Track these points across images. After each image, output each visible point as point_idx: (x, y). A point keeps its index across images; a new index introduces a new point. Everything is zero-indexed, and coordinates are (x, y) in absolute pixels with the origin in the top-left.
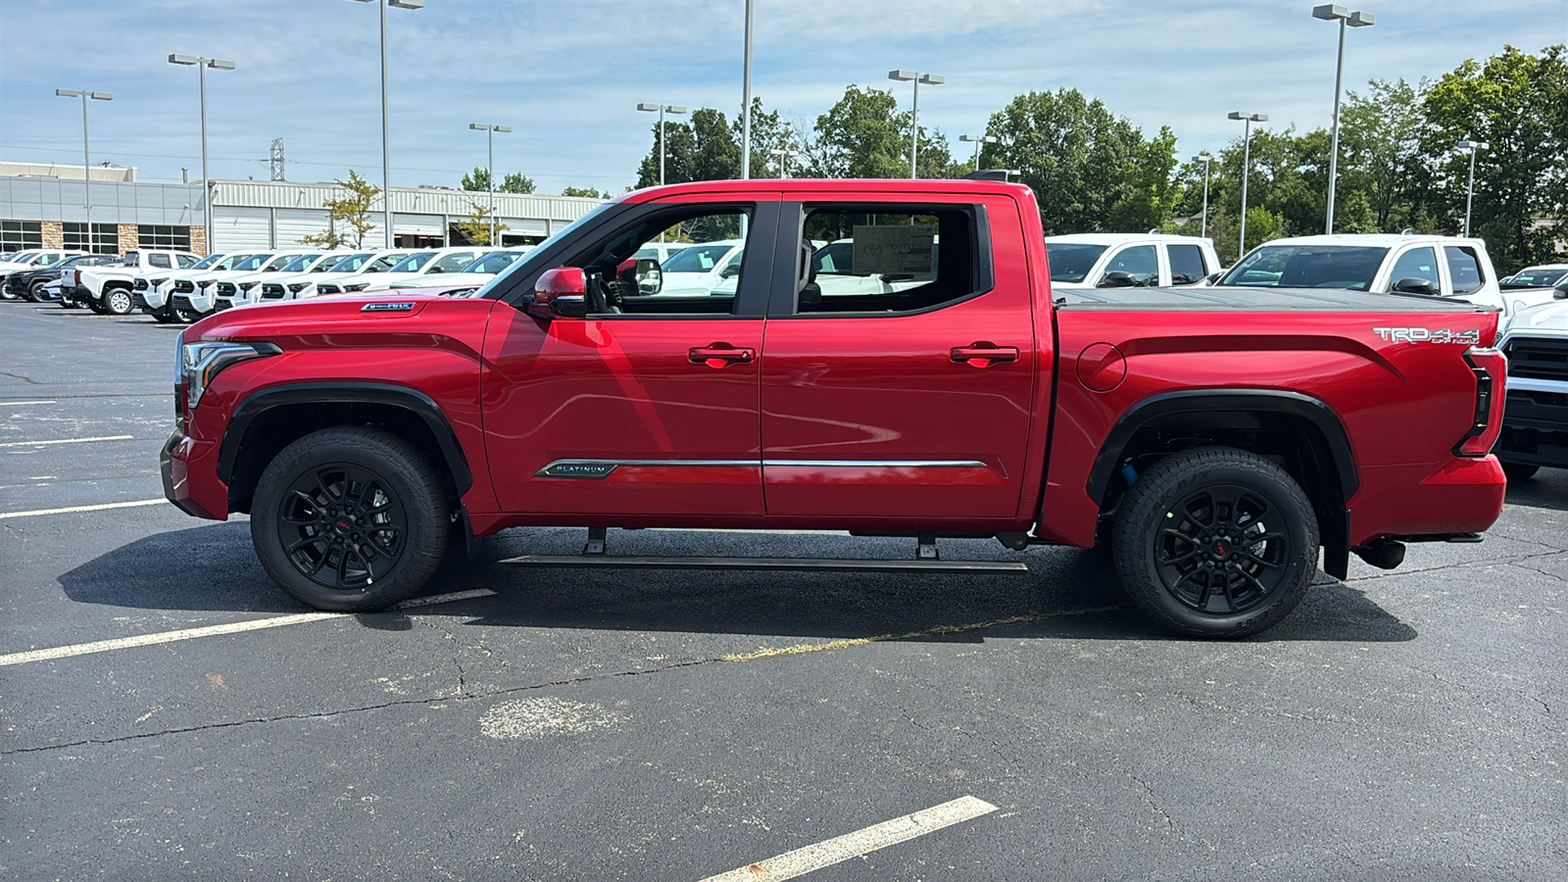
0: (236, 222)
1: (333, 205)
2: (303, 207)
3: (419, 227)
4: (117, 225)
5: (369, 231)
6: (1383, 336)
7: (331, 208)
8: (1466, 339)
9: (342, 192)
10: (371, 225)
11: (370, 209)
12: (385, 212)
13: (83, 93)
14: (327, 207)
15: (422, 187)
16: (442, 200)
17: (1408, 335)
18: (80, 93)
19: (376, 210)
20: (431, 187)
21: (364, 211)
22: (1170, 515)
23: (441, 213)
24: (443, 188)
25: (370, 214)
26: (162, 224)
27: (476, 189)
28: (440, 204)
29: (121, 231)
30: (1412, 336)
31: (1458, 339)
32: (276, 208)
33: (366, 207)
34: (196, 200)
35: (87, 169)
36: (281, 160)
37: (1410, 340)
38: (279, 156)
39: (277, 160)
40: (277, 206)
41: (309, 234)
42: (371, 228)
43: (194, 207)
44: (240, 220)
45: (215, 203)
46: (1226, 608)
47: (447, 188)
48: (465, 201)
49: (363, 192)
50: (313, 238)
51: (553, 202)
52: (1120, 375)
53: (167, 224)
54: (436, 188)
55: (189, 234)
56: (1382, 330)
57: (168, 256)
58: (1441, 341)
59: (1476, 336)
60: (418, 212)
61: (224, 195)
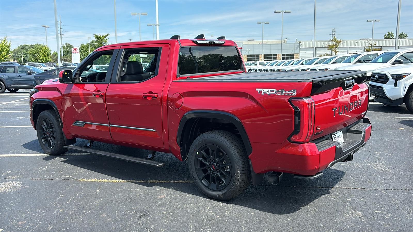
0: (306, 52)
1: (328, 46)
2: (324, 47)
3: (356, 51)
4: (276, 54)
5: (337, 53)
6: (259, 92)
7: (328, 47)
8: (290, 93)
9: (331, 42)
10: (338, 51)
11: (339, 46)
12: (314, 48)
13: (263, 23)
14: (327, 47)
15: (361, 39)
16: (364, 43)
17: (268, 91)
18: (262, 23)
19: (340, 47)
20: (363, 39)
21: (337, 47)
22: (198, 153)
23: (363, 46)
24: (367, 39)
25: (338, 48)
26: (287, 53)
27: (388, 38)
28: (363, 44)
29: (278, 56)
30: (269, 92)
31: (287, 93)
32: (317, 48)
33: (337, 46)
34: (296, 47)
35: (263, 41)
36: (335, 34)
37: (268, 94)
38: (334, 33)
39: (334, 34)
40: (317, 47)
41: (321, 54)
42: (338, 52)
43: (295, 48)
44: (307, 51)
45: (301, 47)
46: (215, 188)
47: (368, 39)
48: (367, 42)
49: (337, 42)
50: (322, 55)
51: (400, 40)
52: (180, 105)
53: (288, 53)
54: (365, 39)
55: (294, 56)
56: (259, 89)
57: (264, 62)
58: (280, 94)
59: (294, 92)
60: (356, 46)
61: (303, 45)
